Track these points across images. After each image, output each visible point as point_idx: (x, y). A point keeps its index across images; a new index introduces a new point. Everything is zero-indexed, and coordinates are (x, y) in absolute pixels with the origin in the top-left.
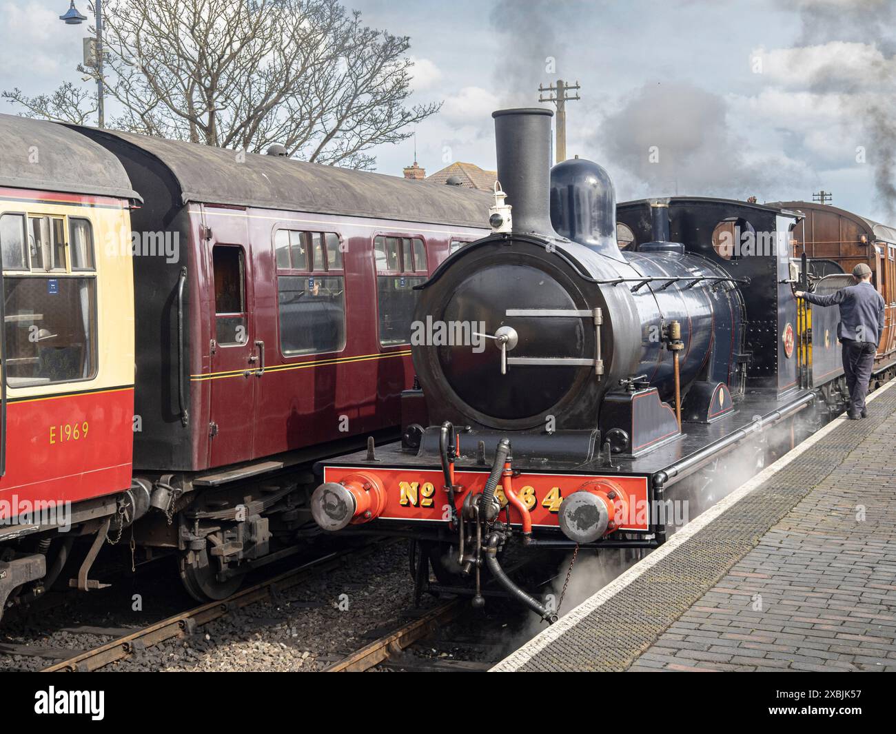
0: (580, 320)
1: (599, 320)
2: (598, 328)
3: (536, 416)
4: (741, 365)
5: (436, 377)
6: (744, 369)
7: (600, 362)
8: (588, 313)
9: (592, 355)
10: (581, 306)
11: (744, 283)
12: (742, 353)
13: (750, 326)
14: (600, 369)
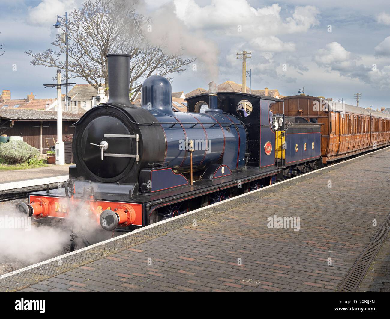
0: (131, 139)
1: (138, 139)
2: (137, 142)
3: (115, 177)
4: (246, 157)
5: (80, 161)
6: (247, 159)
7: (138, 156)
8: (133, 136)
9: (136, 154)
10: (132, 134)
11: (248, 126)
12: (247, 153)
13: (250, 142)
14: (138, 159)
